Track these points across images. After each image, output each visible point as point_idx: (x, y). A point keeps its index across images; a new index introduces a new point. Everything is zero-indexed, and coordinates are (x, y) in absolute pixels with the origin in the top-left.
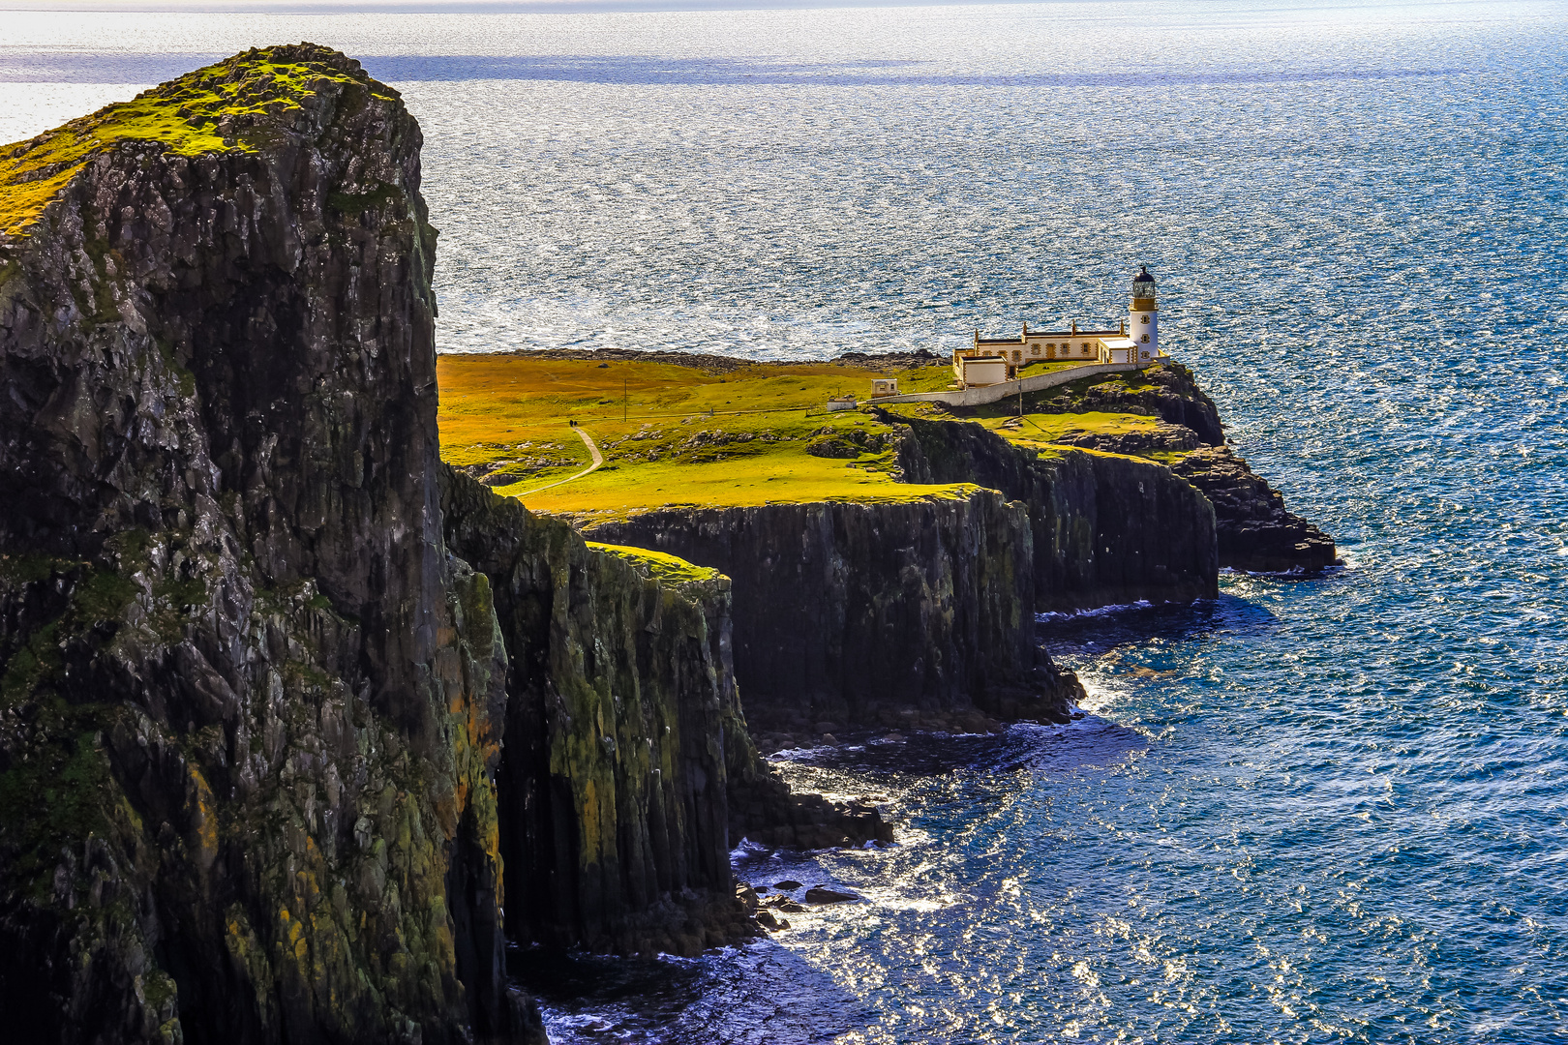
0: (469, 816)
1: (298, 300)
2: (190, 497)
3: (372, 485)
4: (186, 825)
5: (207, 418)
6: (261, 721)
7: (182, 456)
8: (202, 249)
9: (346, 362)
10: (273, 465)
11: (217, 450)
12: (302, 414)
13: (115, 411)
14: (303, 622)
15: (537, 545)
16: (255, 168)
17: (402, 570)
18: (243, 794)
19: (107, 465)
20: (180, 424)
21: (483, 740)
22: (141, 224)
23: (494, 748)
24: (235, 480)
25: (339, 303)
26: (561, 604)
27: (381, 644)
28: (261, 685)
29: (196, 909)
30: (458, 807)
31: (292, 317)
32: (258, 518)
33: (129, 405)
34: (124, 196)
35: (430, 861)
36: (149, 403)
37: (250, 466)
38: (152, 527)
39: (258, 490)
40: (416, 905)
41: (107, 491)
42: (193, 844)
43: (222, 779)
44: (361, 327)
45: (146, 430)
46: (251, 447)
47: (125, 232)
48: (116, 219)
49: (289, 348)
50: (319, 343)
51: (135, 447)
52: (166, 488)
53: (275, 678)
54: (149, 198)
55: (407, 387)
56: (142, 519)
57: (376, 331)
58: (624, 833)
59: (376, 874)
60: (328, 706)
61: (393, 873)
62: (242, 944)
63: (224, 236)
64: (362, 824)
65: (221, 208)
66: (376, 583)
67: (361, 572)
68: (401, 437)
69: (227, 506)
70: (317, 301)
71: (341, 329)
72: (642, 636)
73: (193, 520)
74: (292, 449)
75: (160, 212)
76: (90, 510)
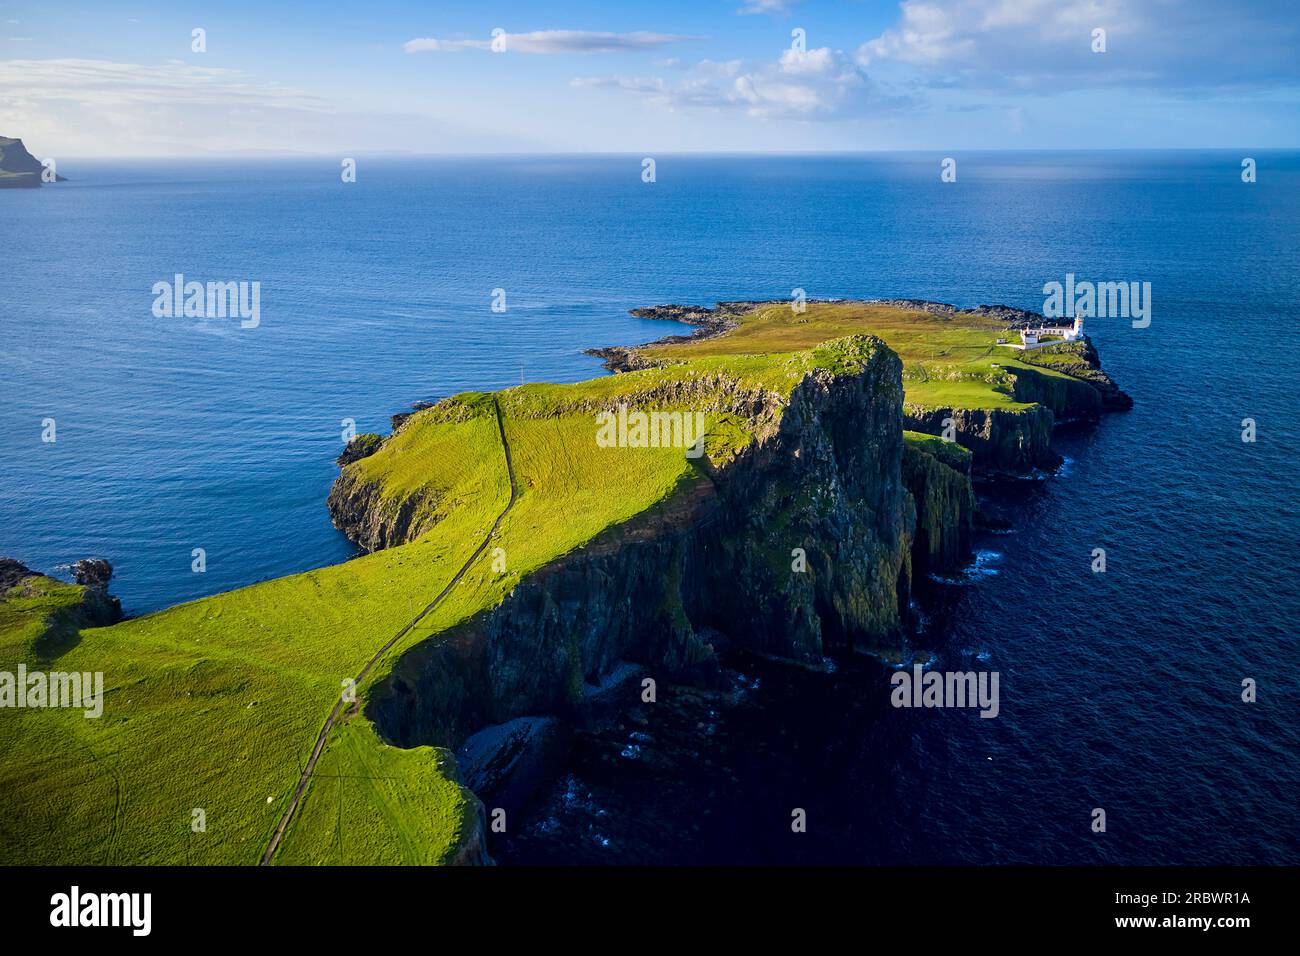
0: (904, 566)
1: (864, 417)
2: (829, 473)
3: (883, 471)
4: (824, 570)
5: (836, 451)
6: (846, 540)
7: (828, 462)
8: (837, 402)
10: (854, 465)
11: (838, 461)
12: (863, 450)
13: (810, 450)
14: (859, 511)
15: (922, 462)
18: (840, 562)
20: (828, 453)
21: (909, 541)
23: (911, 543)
24: (843, 469)
25: (876, 419)
26: (928, 479)
27: (882, 518)
28: (847, 529)
29: (826, 593)
30: (901, 562)
31: (862, 422)
32: (848, 481)
33: (814, 448)
35: (891, 580)
36: (820, 447)
37: (847, 465)
38: (818, 483)
39: (849, 473)
40: (888, 595)
42: (826, 575)
43: (835, 557)
45: (818, 455)
46: (847, 460)
49: (860, 432)
50: (869, 430)
51: (815, 460)
52: (822, 471)
53: (851, 528)
55: (895, 444)
56: (815, 481)
57: (886, 428)
58: (942, 544)
59: (877, 585)
60: (865, 538)
61: (881, 585)
62: (838, 603)
63: (844, 399)
64: (873, 571)
65: (844, 390)
66: (882, 500)
67: (877, 497)
69: (839, 476)
70: (870, 419)
71: (876, 426)
72: (951, 487)
73: (830, 482)
74: (859, 460)
76: (801, 477)
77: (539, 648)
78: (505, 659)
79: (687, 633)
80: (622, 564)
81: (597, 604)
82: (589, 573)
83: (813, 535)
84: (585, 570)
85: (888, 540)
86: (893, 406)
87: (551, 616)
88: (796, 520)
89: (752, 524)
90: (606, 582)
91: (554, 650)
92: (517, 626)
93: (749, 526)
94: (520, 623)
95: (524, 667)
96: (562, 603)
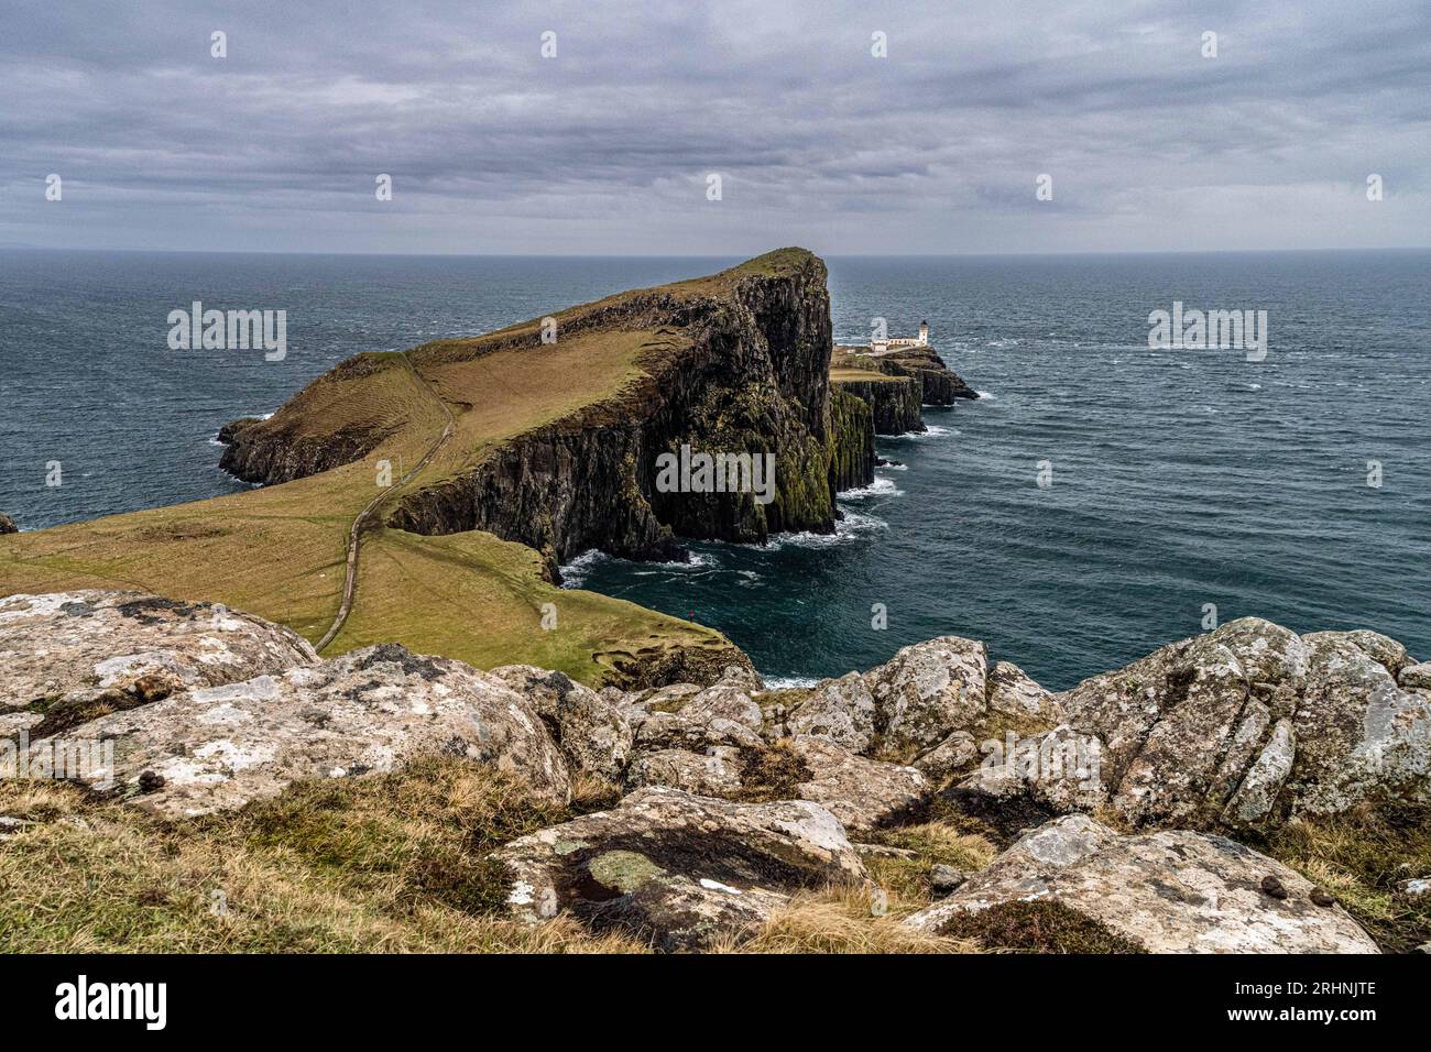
0: (832, 463)
1: (796, 318)
2: (766, 373)
3: (815, 370)
5: (771, 352)
7: (764, 362)
8: (771, 304)
9: (808, 336)
10: (787, 364)
11: (773, 360)
12: (796, 350)
13: (748, 349)
14: (794, 407)
16: (787, 281)
17: (820, 395)
19: (745, 363)
20: (764, 353)
22: (755, 296)
24: (778, 368)
25: (807, 319)
28: (783, 425)
30: (831, 458)
31: (795, 322)
32: (782, 381)
33: (751, 347)
34: (751, 289)
36: (757, 346)
37: (781, 364)
38: (756, 381)
39: (783, 371)
41: (745, 371)
44: (814, 325)
45: (755, 354)
46: (781, 360)
47: (751, 299)
48: (748, 296)
49: (793, 332)
50: (801, 331)
51: (752, 359)
52: (760, 371)
53: (787, 423)
54: (757, 289)
55: (825, 343)
56: (753, 379)
57: (817, 328)
59: (812, 477)
60: (800, 433)
63: (778, 301)
64: (808, 464)
65: (777, 292)
66: (813, 398)
67: (809, 394)
68: (823, 357)
69: (775, 375)
70: (802, 319)
71: (808, 327)
73: (767, 380)
74: (792, 360)
75: (761, 294)
76: (740, 375)
77: (518, 513)
78: (487, 523)
79: (647, 513)
80: (585, 447)
81: (565, 481)
82: (558, 447)
83: (753, 429)
84: (555, 445)
85: (821, 437)
86: (823, 307)
87: (529, 483)
88: (737, 416)
89: (694, 423)
90: (572, 460)
91: (531, 518)
92: (499, 489)
93: (691, 426)
94: (501, 486)
95: (505, 532)
96: (536, 473)
